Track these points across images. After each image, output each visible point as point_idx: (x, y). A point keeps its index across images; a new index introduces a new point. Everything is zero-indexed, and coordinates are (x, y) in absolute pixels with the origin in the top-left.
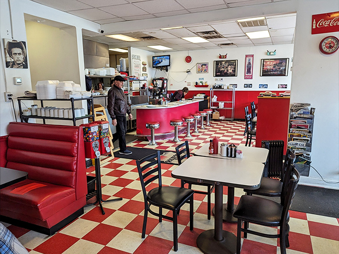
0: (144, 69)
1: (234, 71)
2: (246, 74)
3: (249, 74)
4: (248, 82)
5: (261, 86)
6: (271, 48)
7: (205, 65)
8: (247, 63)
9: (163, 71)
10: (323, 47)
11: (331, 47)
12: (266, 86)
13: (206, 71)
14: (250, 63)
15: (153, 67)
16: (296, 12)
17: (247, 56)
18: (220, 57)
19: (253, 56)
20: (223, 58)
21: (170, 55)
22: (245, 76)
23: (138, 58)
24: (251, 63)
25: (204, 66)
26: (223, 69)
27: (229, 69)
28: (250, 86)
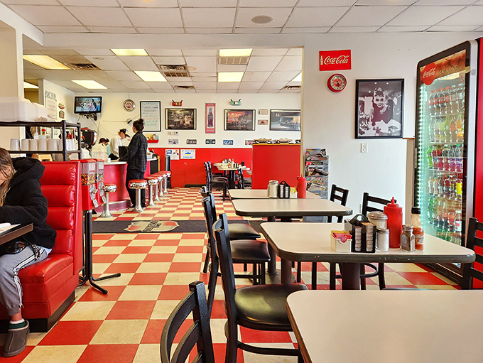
0: (61, 115)
1: (192, 123)
3: (211, 128)
4: (211, 137)
5: (226, 142)
6: (235, 98)
8: (208, 114)
9: (91, 120)
10: (332, 84)
11: (338, 85)
12: (231, 142)
14: (211, 114)
15: (76, 112)
16: (303, 47)
17: (207, 105)
18: (174, 104)
19: (214, 105)
20: (178, 105)
21: (101, 98)
23: (54, 97)
24: (213, 113)
26: (177, 120)
27: (186, 119)
28: (213, 142)
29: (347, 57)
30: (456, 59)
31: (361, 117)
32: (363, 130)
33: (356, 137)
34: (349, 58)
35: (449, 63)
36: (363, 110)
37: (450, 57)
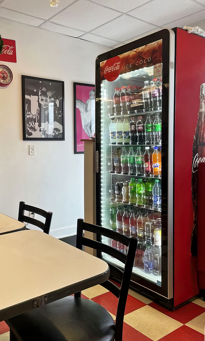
11: (4, 78)
29: (12, 47)
30: (148, 51)
31: (28, 116)
32: (30, 131)
33: (25, 138)
34: (14, 50)
35: (139, 56)
36: (30, 110)
37: (140, 49)
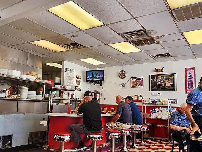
0: (78, 82)
1: (173, 85)
2: (188, 89)
7: (140, 79)
8: (188, 77)
9: (97, 85)
13: (141, 85)
14: (191, 77)
15: (87, 81)
18: (156, 71)
19: (194, 69)
20: (159, 72)
21: (103, 70)
22: (186, 90)
23: (72, 71)
25: (138, 80)
26: (159, 83)
27: (167, 83)
